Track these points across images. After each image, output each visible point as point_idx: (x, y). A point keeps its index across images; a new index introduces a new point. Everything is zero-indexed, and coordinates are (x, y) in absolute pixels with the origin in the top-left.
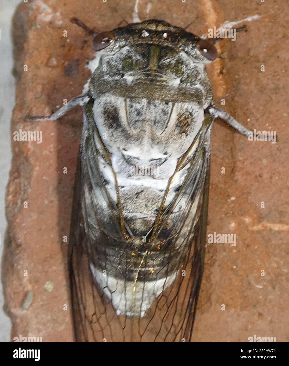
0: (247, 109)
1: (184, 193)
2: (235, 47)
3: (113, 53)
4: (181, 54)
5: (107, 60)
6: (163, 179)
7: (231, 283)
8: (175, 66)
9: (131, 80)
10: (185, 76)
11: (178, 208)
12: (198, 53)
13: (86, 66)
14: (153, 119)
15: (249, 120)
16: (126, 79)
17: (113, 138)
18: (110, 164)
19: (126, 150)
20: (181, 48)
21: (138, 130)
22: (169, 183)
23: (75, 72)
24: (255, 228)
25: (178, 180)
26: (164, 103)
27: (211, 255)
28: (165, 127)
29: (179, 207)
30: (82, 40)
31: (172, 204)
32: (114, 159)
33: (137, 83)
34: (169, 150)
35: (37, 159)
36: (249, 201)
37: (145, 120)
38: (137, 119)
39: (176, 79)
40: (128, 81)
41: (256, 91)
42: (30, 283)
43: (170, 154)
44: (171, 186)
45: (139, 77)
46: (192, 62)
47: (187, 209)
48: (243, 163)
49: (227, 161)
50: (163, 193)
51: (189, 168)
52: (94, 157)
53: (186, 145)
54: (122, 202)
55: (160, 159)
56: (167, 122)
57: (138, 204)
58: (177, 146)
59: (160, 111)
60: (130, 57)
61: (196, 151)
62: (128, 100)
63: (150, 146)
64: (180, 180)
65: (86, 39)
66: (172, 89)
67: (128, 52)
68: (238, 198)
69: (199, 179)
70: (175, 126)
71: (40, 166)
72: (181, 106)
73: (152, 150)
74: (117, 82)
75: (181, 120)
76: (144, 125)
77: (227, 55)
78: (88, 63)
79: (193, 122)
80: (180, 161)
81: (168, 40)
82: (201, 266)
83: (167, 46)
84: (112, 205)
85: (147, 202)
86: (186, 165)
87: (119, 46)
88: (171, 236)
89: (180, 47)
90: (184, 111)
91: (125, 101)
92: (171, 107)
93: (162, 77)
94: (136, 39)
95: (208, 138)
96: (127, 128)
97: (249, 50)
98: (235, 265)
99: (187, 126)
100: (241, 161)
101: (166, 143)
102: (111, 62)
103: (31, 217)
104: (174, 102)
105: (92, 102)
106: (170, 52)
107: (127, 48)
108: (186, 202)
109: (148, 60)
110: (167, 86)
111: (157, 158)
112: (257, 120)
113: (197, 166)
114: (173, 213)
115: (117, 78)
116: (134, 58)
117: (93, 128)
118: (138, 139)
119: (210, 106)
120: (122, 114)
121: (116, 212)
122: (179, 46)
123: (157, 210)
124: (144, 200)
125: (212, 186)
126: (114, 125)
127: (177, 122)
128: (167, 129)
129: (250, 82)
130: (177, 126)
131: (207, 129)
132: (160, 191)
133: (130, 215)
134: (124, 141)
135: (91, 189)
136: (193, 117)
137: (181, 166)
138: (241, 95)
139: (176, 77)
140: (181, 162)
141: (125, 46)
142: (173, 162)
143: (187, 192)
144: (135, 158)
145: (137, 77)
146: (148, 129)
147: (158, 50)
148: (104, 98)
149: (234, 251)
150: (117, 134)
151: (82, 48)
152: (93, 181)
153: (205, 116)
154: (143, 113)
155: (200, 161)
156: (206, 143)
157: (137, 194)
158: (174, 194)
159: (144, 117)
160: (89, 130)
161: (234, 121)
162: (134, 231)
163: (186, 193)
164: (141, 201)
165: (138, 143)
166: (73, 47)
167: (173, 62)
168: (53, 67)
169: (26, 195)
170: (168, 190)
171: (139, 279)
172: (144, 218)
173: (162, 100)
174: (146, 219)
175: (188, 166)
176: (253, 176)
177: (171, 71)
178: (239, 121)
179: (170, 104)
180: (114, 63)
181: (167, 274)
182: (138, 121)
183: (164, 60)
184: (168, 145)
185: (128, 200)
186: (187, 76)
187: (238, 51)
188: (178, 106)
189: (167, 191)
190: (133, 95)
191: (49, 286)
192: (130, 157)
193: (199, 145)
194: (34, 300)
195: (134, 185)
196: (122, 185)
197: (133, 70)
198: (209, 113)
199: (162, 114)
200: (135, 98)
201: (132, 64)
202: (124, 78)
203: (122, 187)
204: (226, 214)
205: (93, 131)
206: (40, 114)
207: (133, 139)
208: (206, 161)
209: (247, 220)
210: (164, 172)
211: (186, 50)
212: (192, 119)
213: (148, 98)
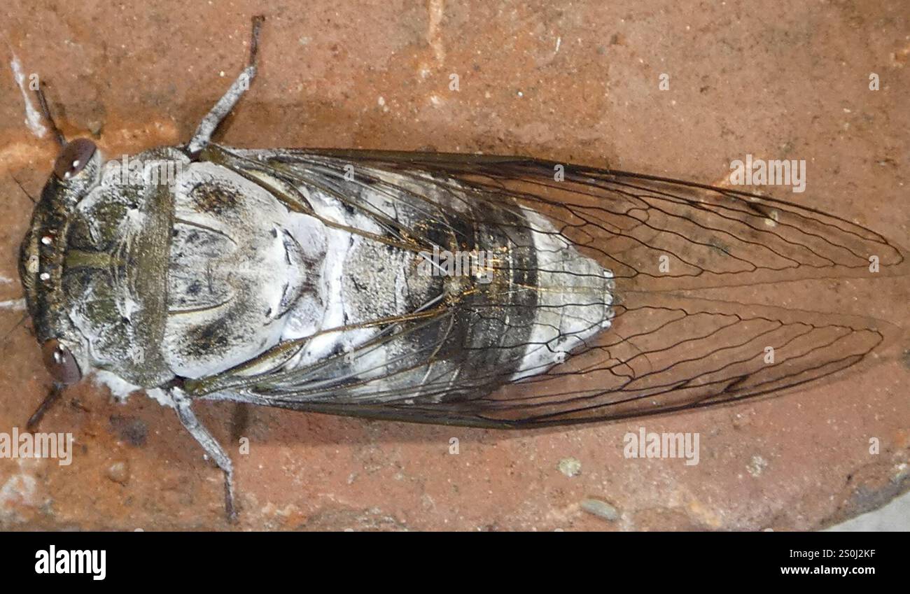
0: (201, 78)
1: (357, 197)
2: (77, 105)
3: (85, 342)
4: (82, 209)
5: (98, 351)
6: (326, 239)
7: (553, 100)
8: (105, 220)
9: (133, 303)
10: (124, 199)
11: (389, 209)
12: (79, 176)
13: (123, 402)
14: (205, 260)
15: (222, 74)
16: (132, 314)
17: (247, 336)
18: (302, 342)
19: (270, 312)
20: (72, 209)
21: (229, 287)
22: (336, 226)
23: (136, 425)
24: (440, 55)
25: (330, 209)
26: (174, 238)
27: (497, 142)
28: (221, 236)
29: (385, 207)
30: (69, 411)
31: (379, 219)
32: (291, 334)
33: (139, 290)
34: (268, 226)
35: (312, 496)
36: (386, 69)
37: (209, 274)
38: (207, 289)
39: (129, 218)
40: (134, 310)
41: (164, 62)
42: (565, 506)
43: (274, 225)
44: (342, 221)
45: (126, 289)
46: (99, 188)
47: (392, 191)
48: (309, 83)
49: (307, 115)
50: (355, 236)
51: (308, 188)
52: (290, 374)
53: (258, 195)
54: (374, 316)
55: (286, 244)
56: (211, 233)
57: (378, 286)
58: (259, 212)
59: (189, 245)
60: (90, 306)
61: (274, 175)
62: (171, 308)
63: (261, 264)
64: (332, 205)
65: (68, 402)
66: (149, 224)
67: (80, 311)
68: (380, 93)
69: (332, 169)
70: (219, 217)
71: (325, 491)
72: (182, 205)
73: (266, 261)
74: (139, 332)
75: (207, 206)
76: (217, 276)
77: (93, 120)
78: (117, 399)
79: (213, 183)
80: (292, 206)
81: (56, 235)
82: (516, 163)
83: (66, 237)
84: (384, 338)
85: (373, 269)
86: (300, 195)
87: (69, 329)
88: (443, 221)
89: (68, 210)
90: (190, 199)
91: (173, 313)
92: (182, 224)
93: (125, 244)
94: (55, 297)
95: (251, 154)
96: (224, 309)
97: (83, 77)
98: (517, 94)
99: (221, 193)
100: (305, 88)
101: (254, 233)
102: (100, 345)
103: (431, 507)
104: (173, 219)
105: (180, 381)
106: (79, 231)
107: (73, 315)
108: (377, 194)
109: (93, 270)
110: (142, 233)
111: (284, 250)
112: (222, 57)
113: (304, 173)
114: (397, 219)
115: (129, 330)
116: (90, 299)
117: (232, 378)
118: (246, 286)
119: (185, 151)
120: (199, 319)
121: (398, 329)
122: (66, 213)
123: (390, 249)
124: (371, 274)
125: (358, 145)
126: (220, 333)
127: (211, 212)
128: (224, 232)
129: (146, 73)
130: (219, 212)
131: (232, 155)
132: (352, 245)
133: (401, 301)
134: (252, 314)
135: (355, 381)
136: (203, 182)
137: (304, 204)
138: (173, 92)
139: (126, 217)
140: (293, 203)
141: (70, 319)
142: (295, 220)
143: (355, 191)
144: (285, 294)
145: (127, 293)
146: (225, 269)
147: (74, 253)
148: (170, 354)
149: (488, 95)
150: (235, 327)
151: (86, 410)
152: (339, 376)
153: (206, 161)
154: (194, 278)
155: (295, 168)
156: (260, 157)
157: (357, 288)
158: (358, 216)
159: (203, 276)
160: (239, 388)
161: (220, 103)
162: (432, 293)
163: (359, 193)
164: (372, 280)
165: (254, 288)
166: (87, 430)
167: (96, 224)
168: (128, 470)
169: (386, 518)
170: (351, 227)
171: (532, 281)
172: (405, 273)
173: (170, 242)
174: (407, 271)
175: (303, 190)
176: (335, 62)
177: (113, 227)
178: (224, 94)
179: (176, 226)
180: (103, 340)
181: (524, 229)
182: (210, 287)
183: (94, 241)
184: (258, 230)
185: (371, 306)
186: (123, 196)
187: (84, 100)
188: (182, 212)
189: (351, 230)
190: (160, 298)
191: (570, 467)
192: (283, 302)
193: (263, 171)
194: (600, 498)
195: (341, 295)
196: (342, 318)
197: (113, 301)
198: (198, 153)
199: (197, 242)
200: (166, 294)
201: (102, 302)
202: (129, 319)
203: (346, 318)
204: (414, 114)
205: (239, 377)
206: (222, 493)
207: (247, 297)
208: (295, 157)
209: (424, 72)
210: (313, 236)
211: (76, 200)
212: (206, 183)
213: (166, 270)
